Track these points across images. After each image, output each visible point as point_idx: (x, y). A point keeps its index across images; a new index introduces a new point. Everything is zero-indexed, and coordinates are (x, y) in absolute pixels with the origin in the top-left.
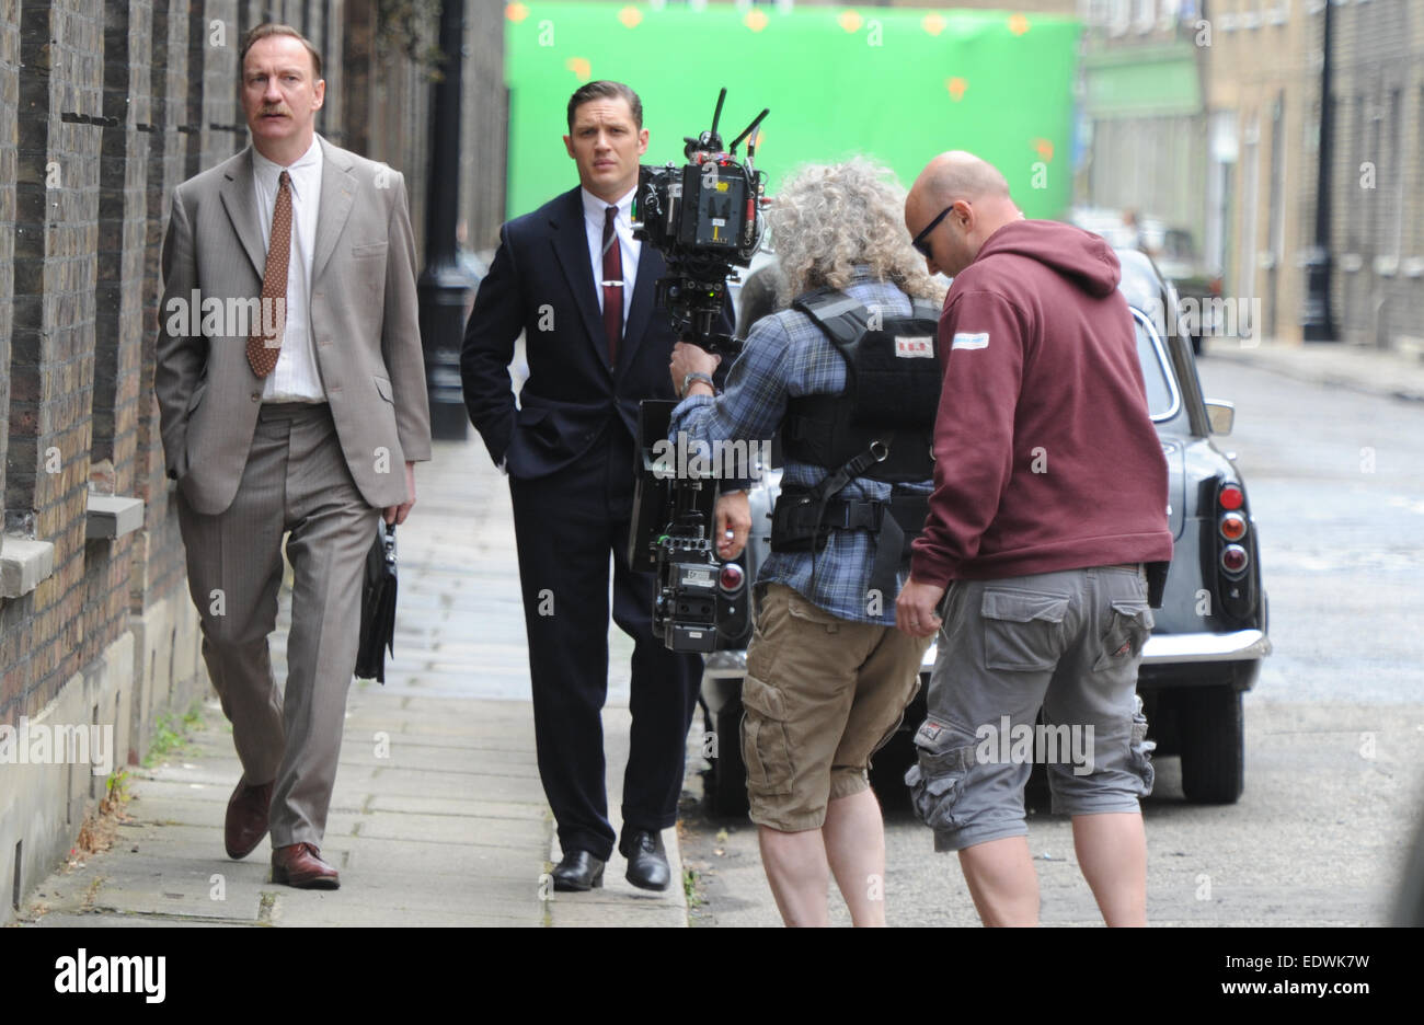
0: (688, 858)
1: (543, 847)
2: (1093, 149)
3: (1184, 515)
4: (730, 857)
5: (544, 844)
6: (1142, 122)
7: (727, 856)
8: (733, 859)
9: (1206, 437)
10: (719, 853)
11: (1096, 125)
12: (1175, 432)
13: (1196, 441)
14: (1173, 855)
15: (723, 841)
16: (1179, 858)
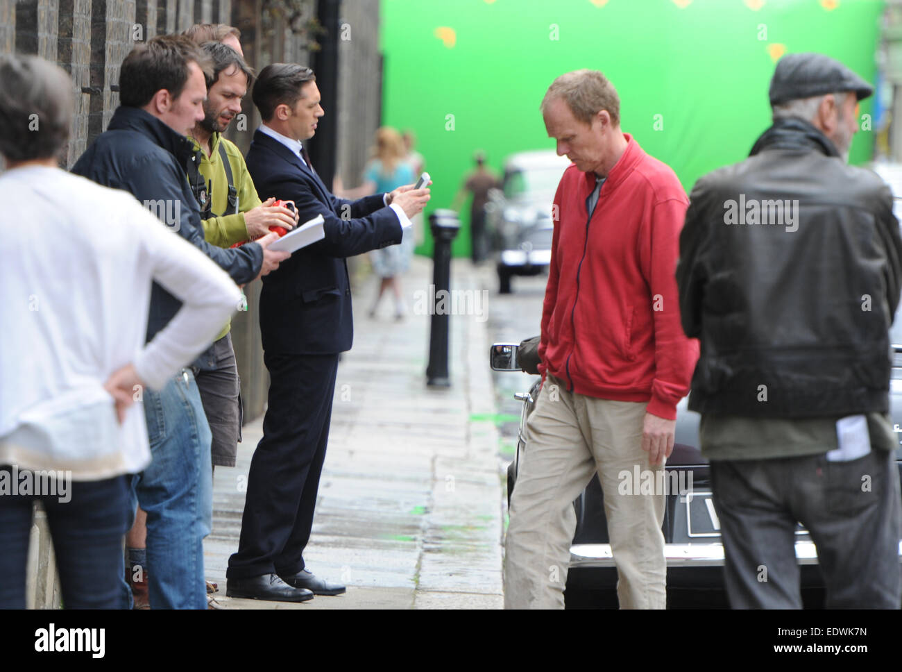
2: (892, 110)
11: (896, 87)
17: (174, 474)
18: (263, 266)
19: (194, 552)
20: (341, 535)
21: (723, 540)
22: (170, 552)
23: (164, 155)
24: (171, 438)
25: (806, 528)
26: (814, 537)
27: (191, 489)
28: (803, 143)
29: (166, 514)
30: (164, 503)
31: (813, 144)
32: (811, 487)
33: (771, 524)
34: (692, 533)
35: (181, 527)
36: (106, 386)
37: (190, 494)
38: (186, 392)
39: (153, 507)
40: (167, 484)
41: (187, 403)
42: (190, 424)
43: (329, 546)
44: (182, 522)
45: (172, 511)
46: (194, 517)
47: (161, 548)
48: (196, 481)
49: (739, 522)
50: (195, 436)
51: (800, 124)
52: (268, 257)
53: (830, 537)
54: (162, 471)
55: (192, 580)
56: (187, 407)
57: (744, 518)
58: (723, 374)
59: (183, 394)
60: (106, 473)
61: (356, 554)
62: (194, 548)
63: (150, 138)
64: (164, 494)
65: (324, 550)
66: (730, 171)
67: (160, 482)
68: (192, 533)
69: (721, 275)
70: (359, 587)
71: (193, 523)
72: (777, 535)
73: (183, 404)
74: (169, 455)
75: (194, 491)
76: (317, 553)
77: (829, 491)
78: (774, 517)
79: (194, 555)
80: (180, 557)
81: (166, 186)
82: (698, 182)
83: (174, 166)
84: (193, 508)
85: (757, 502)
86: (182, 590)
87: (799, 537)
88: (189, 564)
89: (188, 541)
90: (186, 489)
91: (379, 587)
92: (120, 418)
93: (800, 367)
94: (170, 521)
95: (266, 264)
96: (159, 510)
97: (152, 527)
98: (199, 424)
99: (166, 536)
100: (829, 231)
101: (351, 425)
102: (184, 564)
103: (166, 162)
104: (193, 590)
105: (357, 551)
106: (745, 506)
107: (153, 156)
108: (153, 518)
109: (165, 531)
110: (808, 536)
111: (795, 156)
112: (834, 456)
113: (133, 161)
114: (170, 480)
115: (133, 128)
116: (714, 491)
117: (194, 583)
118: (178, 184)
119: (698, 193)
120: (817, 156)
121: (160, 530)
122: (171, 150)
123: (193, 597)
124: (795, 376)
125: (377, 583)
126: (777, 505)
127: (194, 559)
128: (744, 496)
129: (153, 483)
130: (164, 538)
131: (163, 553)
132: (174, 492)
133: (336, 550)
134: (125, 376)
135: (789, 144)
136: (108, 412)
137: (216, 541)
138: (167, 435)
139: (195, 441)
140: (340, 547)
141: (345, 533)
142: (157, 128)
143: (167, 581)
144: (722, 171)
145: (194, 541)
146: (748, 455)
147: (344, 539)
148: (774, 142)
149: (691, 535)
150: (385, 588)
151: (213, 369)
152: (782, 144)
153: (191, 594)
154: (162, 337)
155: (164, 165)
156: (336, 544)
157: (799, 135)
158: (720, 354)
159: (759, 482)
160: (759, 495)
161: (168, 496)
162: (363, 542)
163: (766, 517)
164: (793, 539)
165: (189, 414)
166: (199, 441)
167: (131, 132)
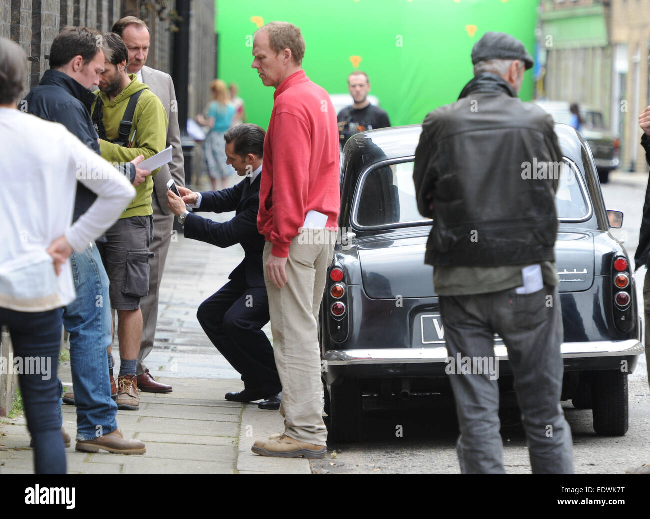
0: (314, 467)
1: (233, 462)
2: (546, 66)
3: (594, 275)
4: (338, 466)
5: (234, 460)
6: (575, 50)
7: (337, 466)
8: (340, 468)
9: (607, 230)
10: (332, 464)
11: (548, 51)
12: (589, 227)
13: (601, 233)
14: (588, 465)
15: (334, 457)
16: (592, 467)
17: (87, 307)
18: (136, 178)
19: (101, 357)
20: (197, 346)
21: (447, 346)
22: (86, 357)
23: (77, 102)
24: (84, 284)
25: (501, 337)
26: (506, 342)
27: (98, 316)
28: (497, 89)
29: (82, 332)
30: (81, 326)
31: (502, 89)
32: (506, 312)
33: (479, 335)
34: (425, 341)
35: (92, 341)
36: (48, 251)
37: (97, 320)
38: (91, 254)
39: (74, 329)
40: (82, 314)
41: (92, 261)
42: (95, 274)
43: (189, 353)
44: (93, 337)
45: (86, 331)
46: (101, 334)
47: (79, 355)
48: (101, 311)
49: (458, 333)
50: (98, 282)
51: (494, 76)
52: (139, 172)
53: (517, 343)
54: (78, 305)
55: (101, 375)
56: (92, 264)
57: (461, 331)
58: (451, 240)
59: (89, 255)
60: (49, 307)
61: (207, 358)
62: (102, 354)
63: (67, 91)
64: (81, 320)
65: (186, 355)
66: (449, 108)
67: (78, 313)
68: (100, 344)
69: (446, 176)
70: (209, 379)
71: (100, 338)
72: (484, 342)
73: (90, 262)
74: (83, 295)
75: (100, 318)
76: (181, 357)
77: (516, 314)
78: (481, 331)
79: (102, 359)
80: (92, 361)
81: (79, 123)
82: (427, 116)
83: (83, 110)
84: (100, 329)
85: (470, 321)
86: (94, 382)
87: (496, 343)
88: (98, 365)
89: (97, 350)
90: (94, 316)
91: (222, 379)
92: (57, 271)
93: (500, 234)
94: (85, 337)
95: (138, 177)
96: (78, 330)
97: (74, 342)
98: (101, 274)
99: (83, 347)
100: (516, 145)
101: (202, 274)
102: (95, 364)
103: (78, 107)
104: (102, 381)
105: (207, 356)
106: (462, 324)
107: (70, 103)
108: (74, 336)
109: (82, 344)
110: (502, 342)
111: (492, 97)
112: (520, 291)
113: (57, 106)
114: (84, 311)
115: (56, 83)
116: (441, 314)
117: (102, 377)
118: (86, 122)
119: (428, 123)
120: (505, 97)
121: (79, 344)
122: (81, 98)
123: (101, 386)
124: (498, 240)
125: (221, 377)
126: (483, 323)
127: (102, 361)
128: (463, 317)
129: (73, 313)
130: (82, 348)
131: (81, 358)
132: (88, 319)
133: (194, 355)
134: (60, 243)
135: (487, 90)
136: (50, 268)
137: (115, 350)
138: (80, 282)
139: (99, 285)
140: (196, 353)
141: (199, 344)
142: (72, 84)
143: (84, 376)
144: (445, 108)
145: (102, 350)
146: (466, 292)
147: (198, 348)
148: (478, 88)
149: (424, 343)
150: (226, 379)
151: (105, 241)
152: (483, 90)
153: (101, 384)
154: (84, 218)
155: (77, 109)
156: (194, 352)
157: (494, 83)
158: (448, 227)
159: (472, 309)
160: (472, 316)
161: (83, 322)
162: (211, 350)
163: (476, 331)
164: (492, 344)
165: (94, 268)
166: (101, 285)
167: (56, 86)
